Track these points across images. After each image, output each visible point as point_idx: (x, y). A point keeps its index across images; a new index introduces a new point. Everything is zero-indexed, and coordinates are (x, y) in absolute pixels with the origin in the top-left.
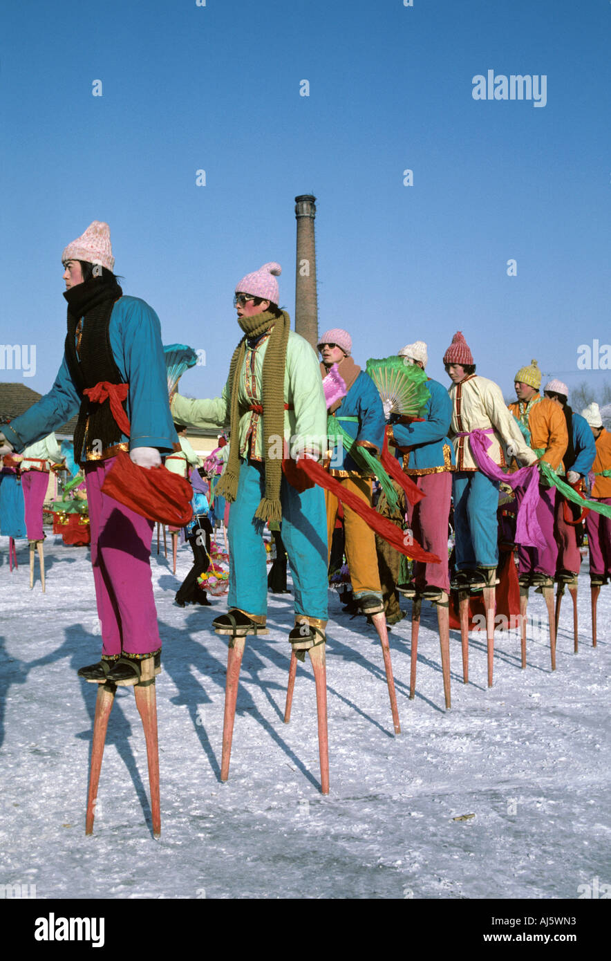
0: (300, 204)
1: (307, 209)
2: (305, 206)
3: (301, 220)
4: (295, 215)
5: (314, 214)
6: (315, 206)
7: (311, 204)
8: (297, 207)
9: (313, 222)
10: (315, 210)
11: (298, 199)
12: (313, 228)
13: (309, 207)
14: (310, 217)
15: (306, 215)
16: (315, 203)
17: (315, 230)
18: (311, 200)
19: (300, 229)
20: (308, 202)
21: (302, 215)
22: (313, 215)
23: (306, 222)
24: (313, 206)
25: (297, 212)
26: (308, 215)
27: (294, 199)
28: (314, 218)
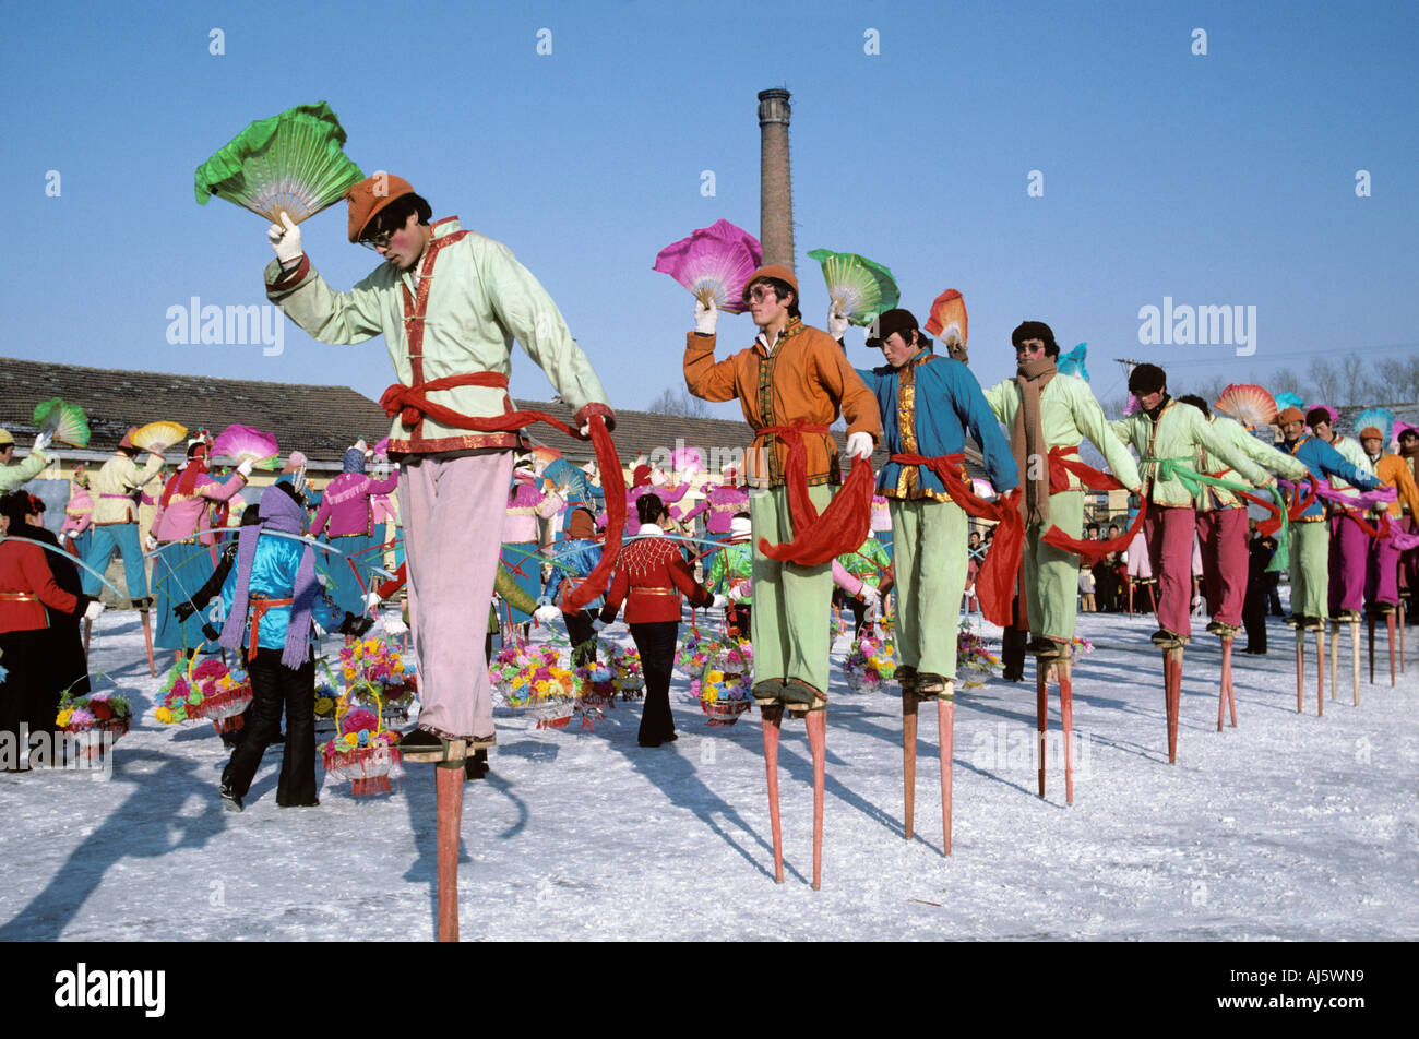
0: (765, 102)
1: (777, 111)
2: (773, 106)
3: (768, 128)
4: (758, 120)
5: (788, 118)
6: (789, 106)
7: (783, 103)
8: (760, 108)
9: (787, 132)
10: (789, 112)
11: (763, 96)
12: (787, 140)
13: (781, 108)
14: (782, 124)
15: (775, 120)
16: (789, 102)
17: (790, 144)
18: (784, 96)
19: (766, 142)
20: (778, 100)
21: (767, 120)
22: (786, 121)
23: (776, 131)
24: (786, 106)
25: (761, 117)
26: (779, 120)
27: (756, 97)
28: (788, 125)
